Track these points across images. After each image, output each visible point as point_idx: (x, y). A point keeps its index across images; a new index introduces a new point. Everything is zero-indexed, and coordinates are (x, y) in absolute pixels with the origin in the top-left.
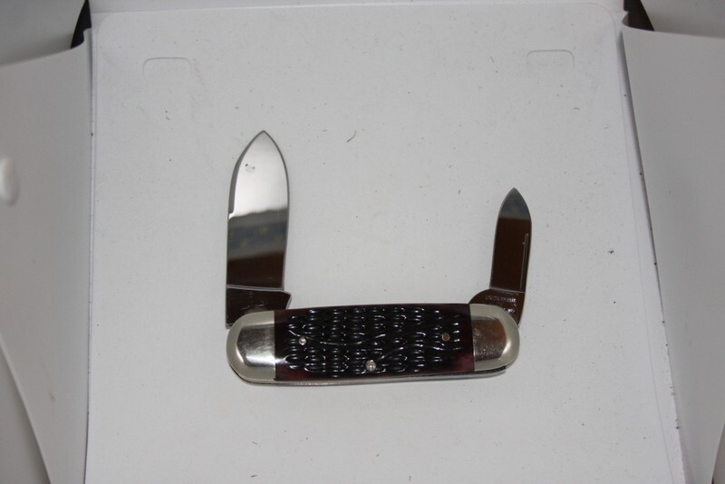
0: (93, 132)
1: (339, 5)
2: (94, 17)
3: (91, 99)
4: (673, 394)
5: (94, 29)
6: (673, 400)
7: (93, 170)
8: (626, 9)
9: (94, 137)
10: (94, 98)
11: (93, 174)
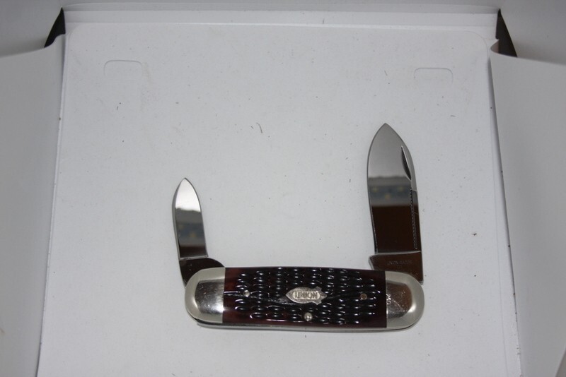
0: (61, 117)
1: (265, 24)
2: (68, 25)
3: (61, 91)
4: (519, 354)
5: (67, 35)
6: (518, 359)
7: (58, 148)
8: (497, 37)
9: (61, 121)
10: (63, 90)
11: (58, 150)
